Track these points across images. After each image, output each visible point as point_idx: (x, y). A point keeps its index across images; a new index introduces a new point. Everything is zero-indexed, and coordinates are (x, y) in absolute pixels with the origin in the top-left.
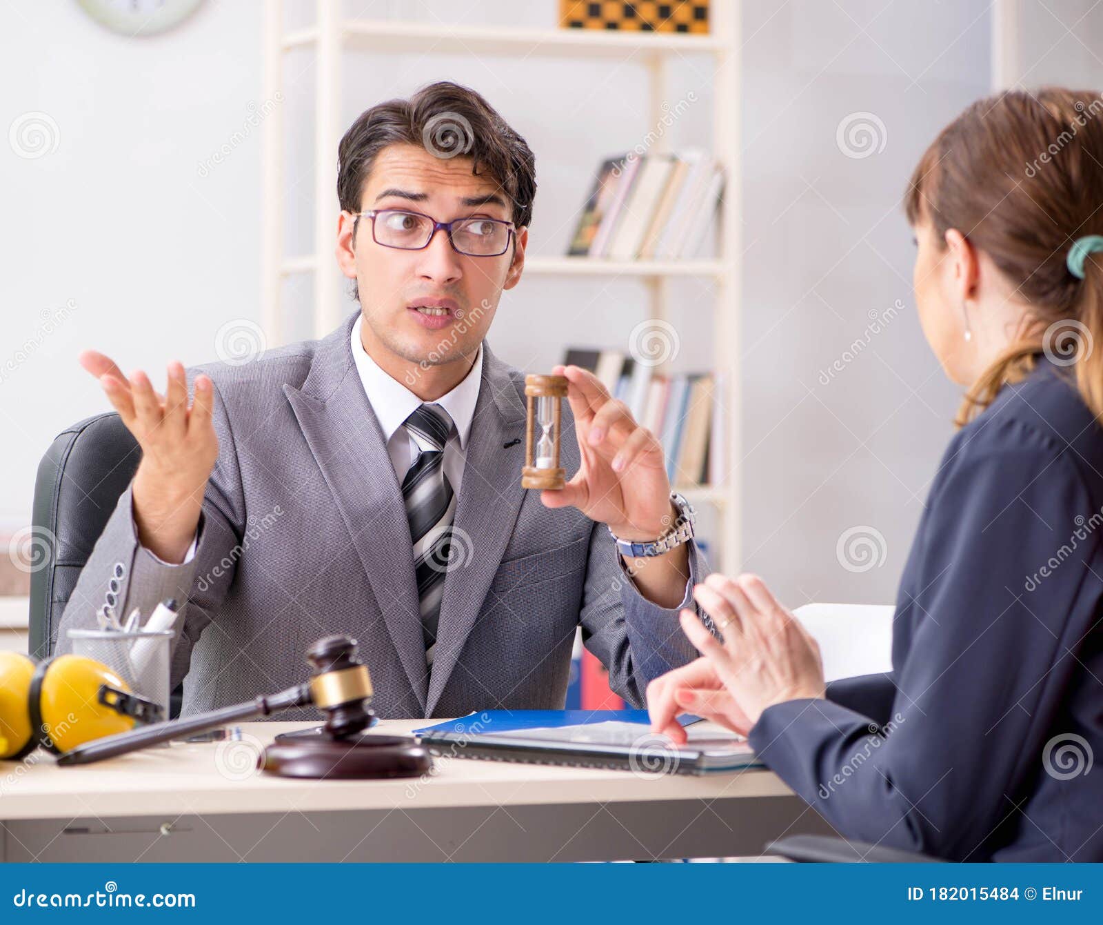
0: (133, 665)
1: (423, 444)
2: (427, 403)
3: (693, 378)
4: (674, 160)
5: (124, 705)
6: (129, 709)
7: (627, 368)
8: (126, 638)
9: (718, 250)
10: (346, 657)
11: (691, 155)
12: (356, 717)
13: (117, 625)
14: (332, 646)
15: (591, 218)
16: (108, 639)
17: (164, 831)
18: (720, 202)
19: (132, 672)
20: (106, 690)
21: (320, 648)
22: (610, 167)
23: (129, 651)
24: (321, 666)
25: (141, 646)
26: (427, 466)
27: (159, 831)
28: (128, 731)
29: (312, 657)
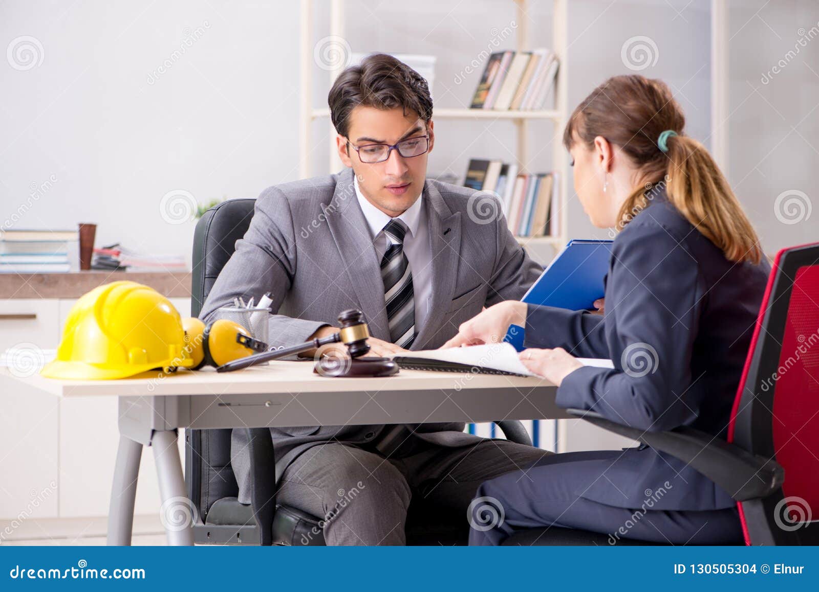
0: (251, 325)
1: (393, 241)
2: (393, 219)
3: (541, 176)
4: (530, 54)
5: (249, 343)
6: (252, 345)
7: (504, 171)
8: (247, 312)
9: (555, 106)
10: (357, 319)
11: (540, 51)
12: (362, 348)
13: (243, 305)
14: (349, 314)
15: (485, 86)
16: (239, 312)
17: (267, 405)
18: (556, 77)
19: (251, 329)
20: (240, 336)
21: (344, 315)
22: (495, 58)
23: (249, 318)
24: (344, 324)
25: (255, 314)
26: (396, 251)
27: (265, 405)
28: (250, 356)
29: (340, 319)
